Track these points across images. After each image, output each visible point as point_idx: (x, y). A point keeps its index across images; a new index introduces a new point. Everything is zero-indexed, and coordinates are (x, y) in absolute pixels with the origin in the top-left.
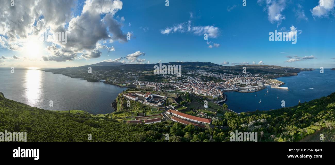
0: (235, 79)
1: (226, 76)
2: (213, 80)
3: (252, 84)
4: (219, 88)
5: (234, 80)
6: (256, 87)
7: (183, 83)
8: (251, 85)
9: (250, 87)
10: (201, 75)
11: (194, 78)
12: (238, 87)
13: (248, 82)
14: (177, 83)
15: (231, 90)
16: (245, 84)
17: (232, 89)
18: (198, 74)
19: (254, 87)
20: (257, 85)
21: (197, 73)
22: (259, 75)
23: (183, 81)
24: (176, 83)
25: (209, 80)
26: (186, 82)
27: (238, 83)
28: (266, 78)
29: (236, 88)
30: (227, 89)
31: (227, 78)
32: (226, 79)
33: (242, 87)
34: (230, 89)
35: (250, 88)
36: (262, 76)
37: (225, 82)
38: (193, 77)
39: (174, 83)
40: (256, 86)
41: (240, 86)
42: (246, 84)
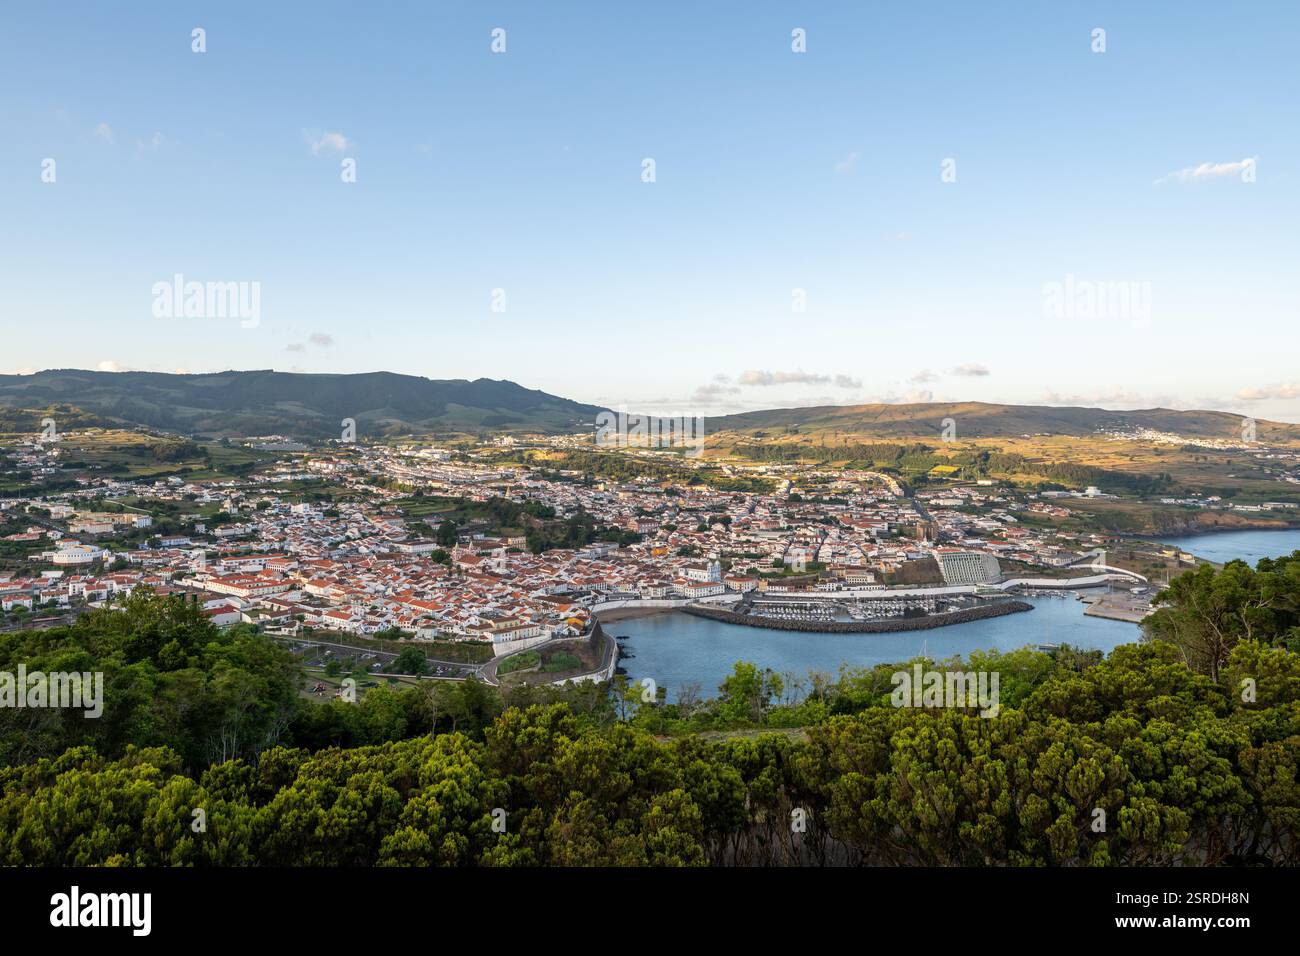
0: (726, 521)
1: (651, 499)
2: (517, 526)
3: (883, 569)
4: (562, 589)
5: (719, 527)
6: (919, 592)
7: (213, 558)
8: (871, 578)
9: (859, 594)
10: (403, 488)
11: (332, 514)
12: (748, 586)
13: (842, 549)
14: (139, 566)
15: (676, 609)
16: (816, 566)
17: (683, 603)
18: (374, 481)
19: (901, 593)
20: (939, 581)
21: (362, 473)
22: (976, 496)
23: (213, 539)
24: (121, 566)
25: (480, 529)
26: (236, 555)
27: (748, 555)
28: (1047, 522)
29: (728, 590)
30: (637, 598)
31: (660, 512)
32: (640, 522)
33: (782, 591)
34: (672, 603)
35: (863, 600)
36: (1014, 506)
37: (634, 547)
38: (326, 506)
39: (96, 568)
40: (920, 584)
41: (763, 576)
42: (824, 565)
